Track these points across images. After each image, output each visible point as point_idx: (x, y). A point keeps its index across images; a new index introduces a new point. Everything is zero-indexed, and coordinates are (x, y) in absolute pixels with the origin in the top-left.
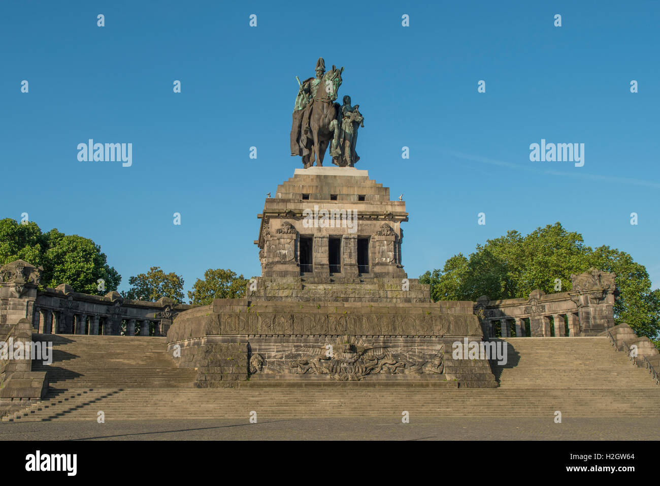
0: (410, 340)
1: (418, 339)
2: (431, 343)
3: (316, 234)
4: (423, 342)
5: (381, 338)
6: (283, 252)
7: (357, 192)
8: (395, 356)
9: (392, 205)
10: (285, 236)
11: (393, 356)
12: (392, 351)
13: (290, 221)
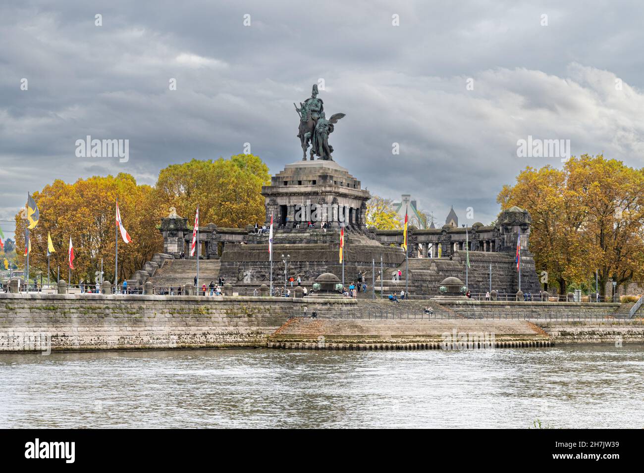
0: (312, 265)
1: (315, 263)
2: (322, 265)
3: (288, 205)
4: (318, 265)
5: (298, 263)
6: (271, 215)
7: (311, 178)
8: (305, 272)
9: (325, 187)
10: (272, 207)
11: (304, 272)
12: (304, 269)
13: (275, 198)
